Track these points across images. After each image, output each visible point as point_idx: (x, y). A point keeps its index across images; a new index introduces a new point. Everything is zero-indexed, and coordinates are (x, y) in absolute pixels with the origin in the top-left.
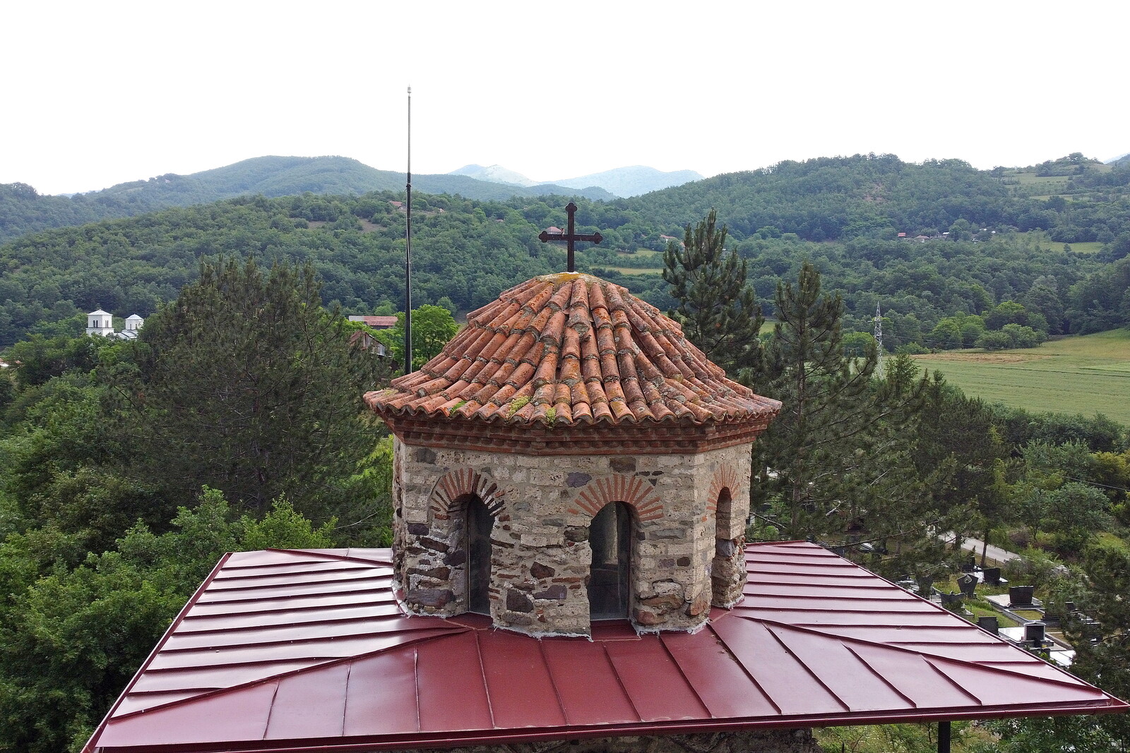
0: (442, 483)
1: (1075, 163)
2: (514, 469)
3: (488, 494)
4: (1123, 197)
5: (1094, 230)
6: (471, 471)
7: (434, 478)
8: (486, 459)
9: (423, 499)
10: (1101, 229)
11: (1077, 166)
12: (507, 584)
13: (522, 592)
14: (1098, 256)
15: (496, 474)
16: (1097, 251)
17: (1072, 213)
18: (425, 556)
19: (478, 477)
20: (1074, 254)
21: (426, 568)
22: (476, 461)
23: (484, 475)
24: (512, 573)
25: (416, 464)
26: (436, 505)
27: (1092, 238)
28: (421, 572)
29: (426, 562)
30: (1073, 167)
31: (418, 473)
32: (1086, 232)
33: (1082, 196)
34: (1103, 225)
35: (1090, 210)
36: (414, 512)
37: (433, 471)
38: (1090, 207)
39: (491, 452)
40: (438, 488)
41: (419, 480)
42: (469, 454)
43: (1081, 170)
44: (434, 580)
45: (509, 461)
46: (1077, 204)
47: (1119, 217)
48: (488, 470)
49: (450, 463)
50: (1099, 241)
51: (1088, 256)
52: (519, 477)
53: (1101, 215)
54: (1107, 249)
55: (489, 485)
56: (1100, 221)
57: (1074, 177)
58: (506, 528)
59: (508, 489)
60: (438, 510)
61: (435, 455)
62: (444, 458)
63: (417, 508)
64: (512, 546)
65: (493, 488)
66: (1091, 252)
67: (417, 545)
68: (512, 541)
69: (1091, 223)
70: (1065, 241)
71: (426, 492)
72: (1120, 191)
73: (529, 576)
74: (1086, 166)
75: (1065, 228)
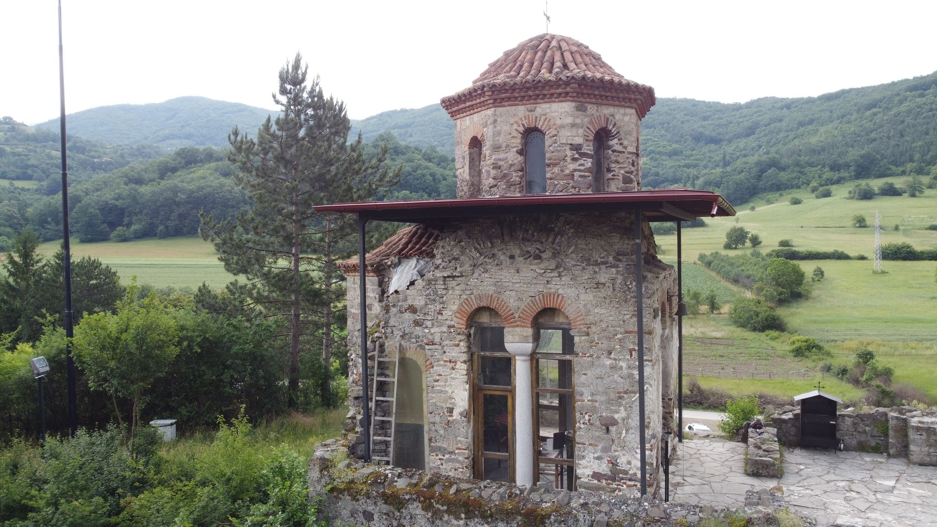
0: (591, 122)
1: (7, 123)
2: (624, 115)
3: (613, 127)
4: (47, 151)
5: (29, 172)
6: (605, 115)
7: (586, 119)
8: (611, 110)
9: (581, 131)
10: (35, 172)
11: (10, 126)
12: (622, 172)
13: (628, 175)
14: (36, 190)
15: (617, 117)
16: (35, 187)
17: (13, 159)
18: (582, 162)
19: (608, 119)
20: (18, 188)
21: (582, 168)
22: (607, 111)
23: (611, 118)
24: (624, 166)
25: (576, 112)
26: (587, 134)
27: (29, 178)
28: (580, 171)
29: (582, 165)
30: (7, 126)
31: (577, 117)
32: (25, 173)
33: (17, 148)
34: (36, 169)
35: (25, 158)
36: (576, 138)
37: (586, 116)
38: (24, 155)
39: (614, 106)
40: (589, 126)
41: (578, 121)
42: (604, 107)
43: (13, 129)
44: (587, 174)
45: (622, 110)
46: (14, 153)
47: (47, 164)
48: (613, 115)
49: (594, 112)
50: (35, 180)
51: (29, 190)
52: (627, 118)
53: (33, 161)
54: (42, 186)
55: (613, 123)
56: (33, 166)
57: (9, 134)
58: (621, 144)
59: (622, 124)
60: (588, 136)
61: (587, 107)
62: (591, 109)
63: (578, 136)
64: (624, 152)
65: (615, 125)
66: (30, 187)
67: (577, 156)
68: (624, 150)
69: (27, 167)
70: (9, 179)
71: (582, 127)
72: (45, 146)
73: (631, 166)
74: (16, 127)
75: (7, 169)
